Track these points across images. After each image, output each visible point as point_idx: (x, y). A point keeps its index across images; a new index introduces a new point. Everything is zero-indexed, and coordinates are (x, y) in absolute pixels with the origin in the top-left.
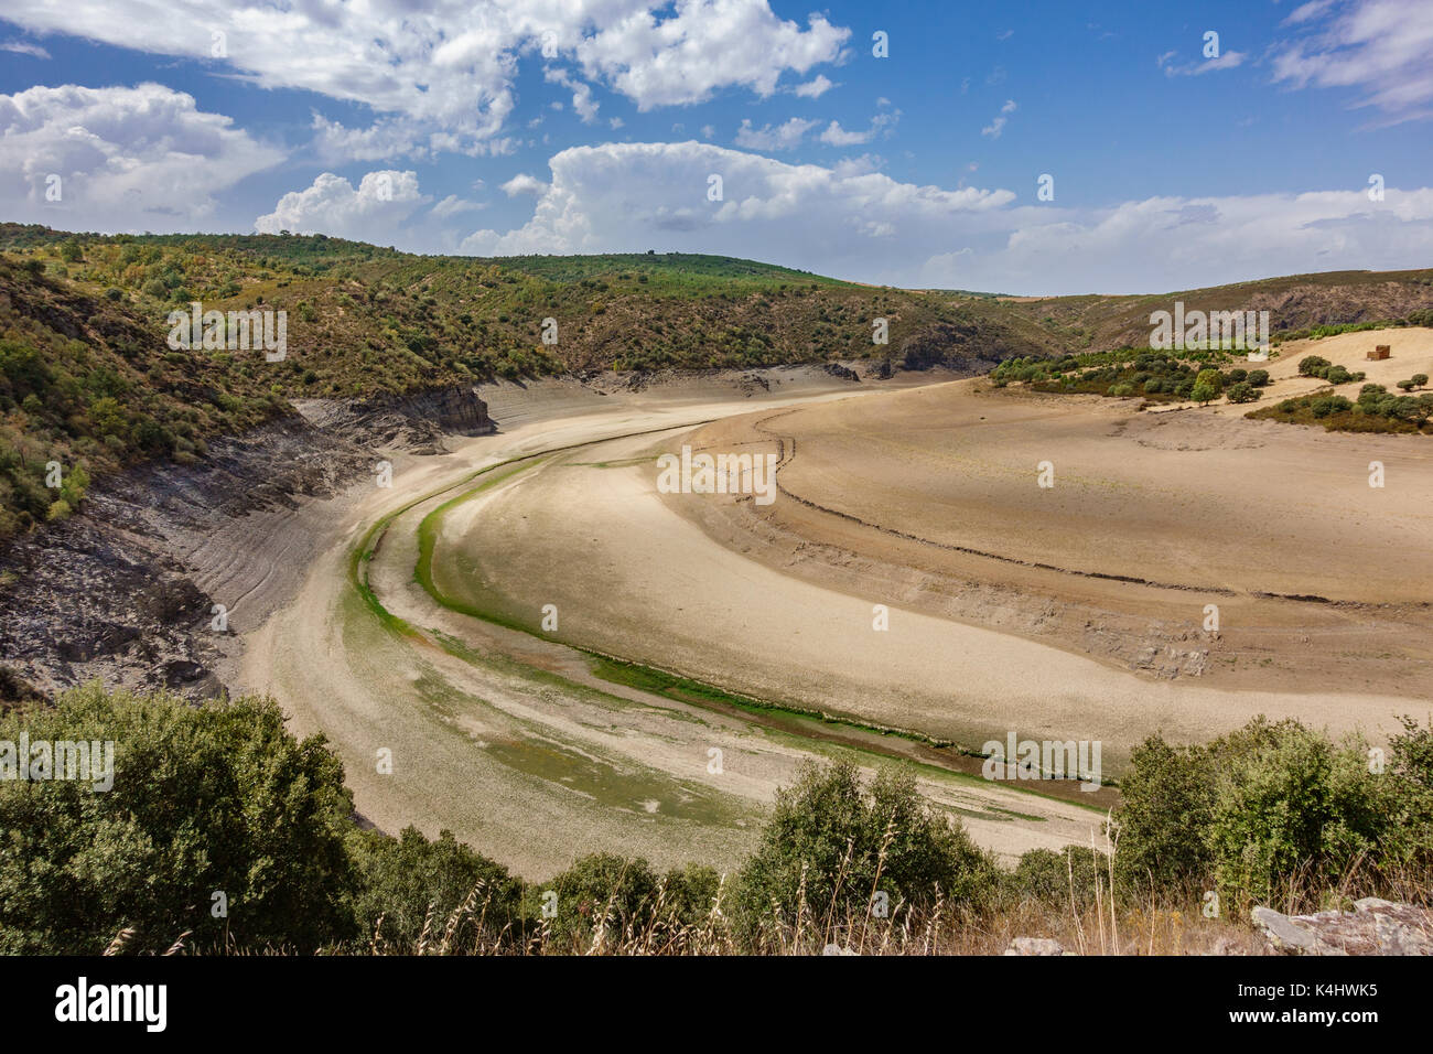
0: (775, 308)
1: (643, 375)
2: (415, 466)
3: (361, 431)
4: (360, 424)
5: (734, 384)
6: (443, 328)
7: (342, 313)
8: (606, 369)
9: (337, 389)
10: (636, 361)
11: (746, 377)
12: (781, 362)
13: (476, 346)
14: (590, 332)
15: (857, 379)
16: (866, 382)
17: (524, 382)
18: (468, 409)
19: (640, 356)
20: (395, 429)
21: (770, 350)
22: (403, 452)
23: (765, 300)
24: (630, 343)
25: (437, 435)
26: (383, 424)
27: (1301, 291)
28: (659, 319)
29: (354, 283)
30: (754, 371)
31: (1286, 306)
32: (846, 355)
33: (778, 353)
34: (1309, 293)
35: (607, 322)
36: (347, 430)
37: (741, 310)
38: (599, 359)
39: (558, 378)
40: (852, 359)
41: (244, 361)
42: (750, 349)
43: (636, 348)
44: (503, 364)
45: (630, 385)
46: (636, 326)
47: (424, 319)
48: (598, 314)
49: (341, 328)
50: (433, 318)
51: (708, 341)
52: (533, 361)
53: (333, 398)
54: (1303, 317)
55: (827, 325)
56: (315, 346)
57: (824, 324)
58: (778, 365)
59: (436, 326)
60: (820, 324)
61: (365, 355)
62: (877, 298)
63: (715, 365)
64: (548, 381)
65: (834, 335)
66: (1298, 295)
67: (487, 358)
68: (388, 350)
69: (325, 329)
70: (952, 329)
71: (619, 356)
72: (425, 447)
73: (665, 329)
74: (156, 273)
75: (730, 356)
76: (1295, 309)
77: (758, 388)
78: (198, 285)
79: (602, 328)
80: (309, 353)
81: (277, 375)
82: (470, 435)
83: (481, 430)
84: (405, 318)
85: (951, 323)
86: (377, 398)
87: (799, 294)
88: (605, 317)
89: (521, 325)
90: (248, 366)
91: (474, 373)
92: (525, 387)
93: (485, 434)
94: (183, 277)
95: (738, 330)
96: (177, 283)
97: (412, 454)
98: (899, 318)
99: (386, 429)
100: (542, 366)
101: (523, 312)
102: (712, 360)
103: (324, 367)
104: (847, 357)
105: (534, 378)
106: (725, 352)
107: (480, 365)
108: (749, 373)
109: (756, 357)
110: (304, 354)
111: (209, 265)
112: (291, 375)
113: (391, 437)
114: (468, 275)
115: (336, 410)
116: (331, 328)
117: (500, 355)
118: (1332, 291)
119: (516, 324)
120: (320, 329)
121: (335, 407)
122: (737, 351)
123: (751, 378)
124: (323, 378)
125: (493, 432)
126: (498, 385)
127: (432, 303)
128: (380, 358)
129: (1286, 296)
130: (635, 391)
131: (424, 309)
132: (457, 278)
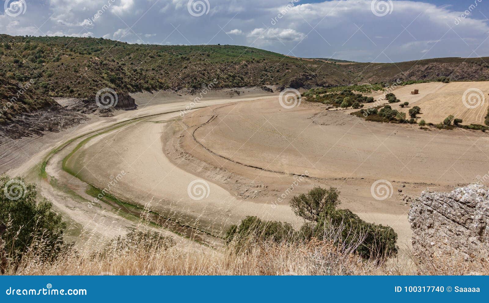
0: (249, 66)
1: (196, 89)
2: (99, 120)
3: (85, 109)
4: (85, 106)
5: (227, 93)
6: (125, 73)
7: (86, 69)
8: (184, 87)
9: (79, 95)
10: (194, 84)
11: (232, 91)
12: (246, 85)
13: (137, 79)
14: (181, 74)
15: (272, 92)
16: (275, 93)
17: (152, 91)
18: (126, 101)
19: (196, 83)
20: (96, 108)
21: (242, 81)
22: (97, 116)
23: (246, 64)
24: (193, 78)
25: (112, 110)
26: (92, 107)
27: (432, 65)
28: (205, 70)
29: (97, 58)
30: (235, 89)
31: (426, 69)
32: (271, 83)
33: (245, 82)
34: (434, 65)
35: (187, 71)
36: (80, 108)
37: (238, 67)
38: (182, 84)
39: (165, 90)
40: (273, 85)
41: (52, 85)
42: (235, 81)
43: (195, 80)
44: (146, 85)
45: (191, 93)
46: (196, 73)
47: (119, 70)
48: (184, 68)
49: (85, 75)
50: (123, 70)
51: (220, 78)
52: (157, 84)
53: (78, 98)
54: (432, 73)
55: (266, 73)
56: (75, 80)
57: (265, 72)
58: (245, 86)
59: (123, 73)
60: (264, 72)
61: (91, 83)
62: (284, 64)
63: (221, 86)
64: (161, 91)
65: (268, 76)
66: (431, 66)
67: (140, 84)
68: (100, 82)
69: (80, 74)
70: (307, 75)
71: (189, 83)
72: (105, 114)
73: (206, 74)
74: (33, 53)
75: (227, 83)
76: (429, 71)
77: (236, 94)
78: (47, 58)
79: (185, 73)
80: (73, 83)
81: (62, 90)
82: (126, 110)
83: (130, 108)
84: (112, 70)
85: (307, 73)
86: (91, 98)
87: (258, 62)
88: (186, 69)
89: (159, 71)
90: (53, 86)
91: (134, 88)
92: (152, 93)
93: (132, 109)
94: (43, 55)
95: (232, 74)
96: (40, 57)
97: (100, 116)
98: (290, 71)
99: (93, 108)
100: (160, 86)
101: (160, 67)
102: (221, 85)
103: (77, 87)
104: (271, 84)
105: (156, 90)
106: (226, 82)
107: (137, 86)
108: (233, 89)
109: (237, 84)
110: (71, 83)
111: (53, 50)
112: (66, 90)
113: (94, 111)
114: (145, 54)
115: (78, 102)
116: (82, 74)
117: (145, 82)
118: (443, 65)
119: (157, 71)
120: (78, 75)
121: (77, 101)
122: (230, 82)
123: (234, 91)
124: (76, 91)
125: (135, 108)
126: (142, 93)
127: (124, 65)
128: (96, 85)
129: (426, 66)
130: (192, 95)
131: (120, 67)
132: (141, 55)
